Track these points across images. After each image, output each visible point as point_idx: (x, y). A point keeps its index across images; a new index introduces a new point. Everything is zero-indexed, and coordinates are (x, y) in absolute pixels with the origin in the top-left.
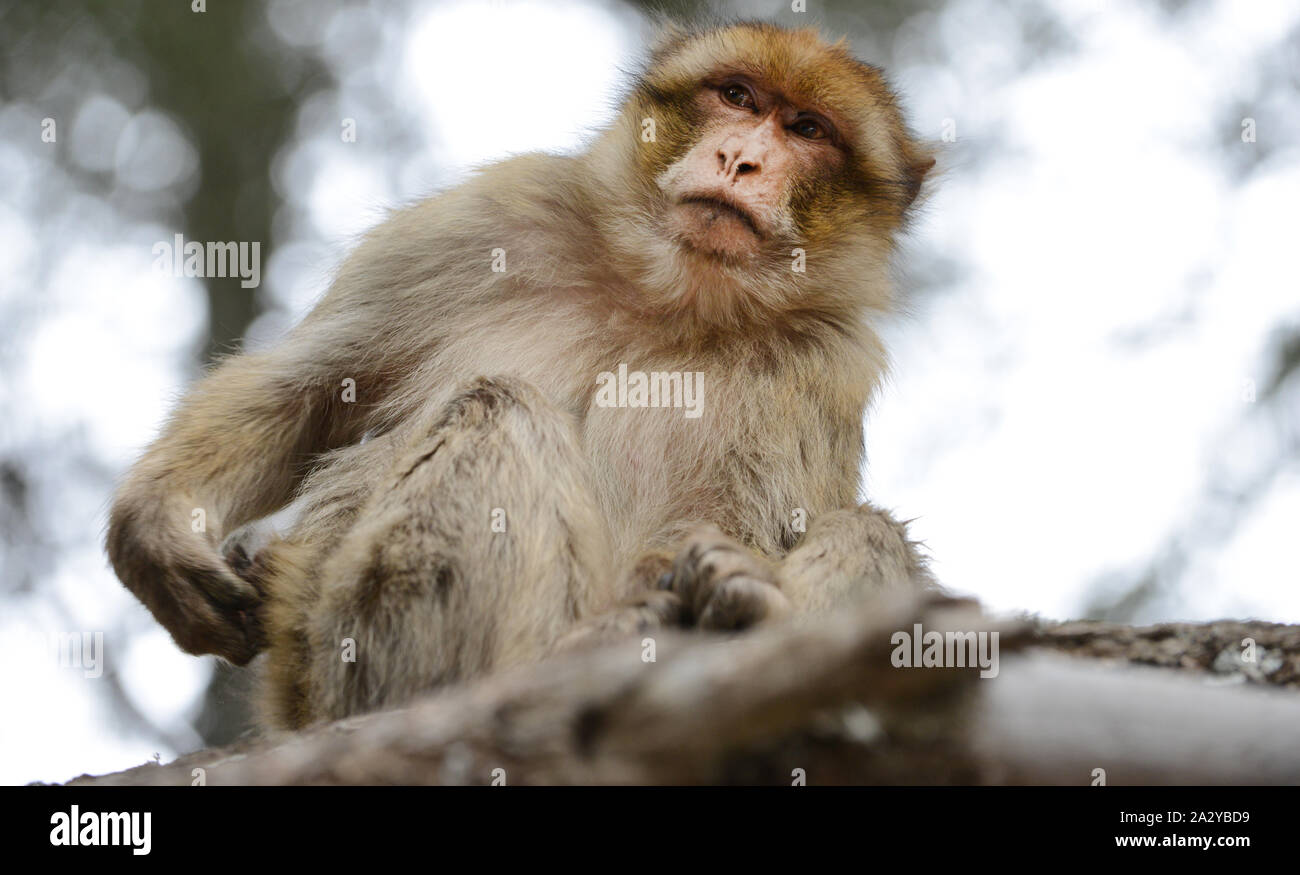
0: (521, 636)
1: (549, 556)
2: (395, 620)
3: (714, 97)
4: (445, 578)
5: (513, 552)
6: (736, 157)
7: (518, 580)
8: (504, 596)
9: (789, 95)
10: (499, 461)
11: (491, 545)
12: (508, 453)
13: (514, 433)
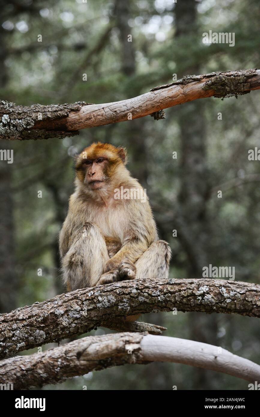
0: (95, 272)
1: (99, 256)
2: (75, 270)
3: (85, 164)
4: (82, 263)
5: (93, 257)
6: (91, 173)
7: (94, 262)
8: (92, 265)
9: (94, 159)
10: (90, 239)
11: (89, 255)
12: (91, 237)
13: (92, 233)
